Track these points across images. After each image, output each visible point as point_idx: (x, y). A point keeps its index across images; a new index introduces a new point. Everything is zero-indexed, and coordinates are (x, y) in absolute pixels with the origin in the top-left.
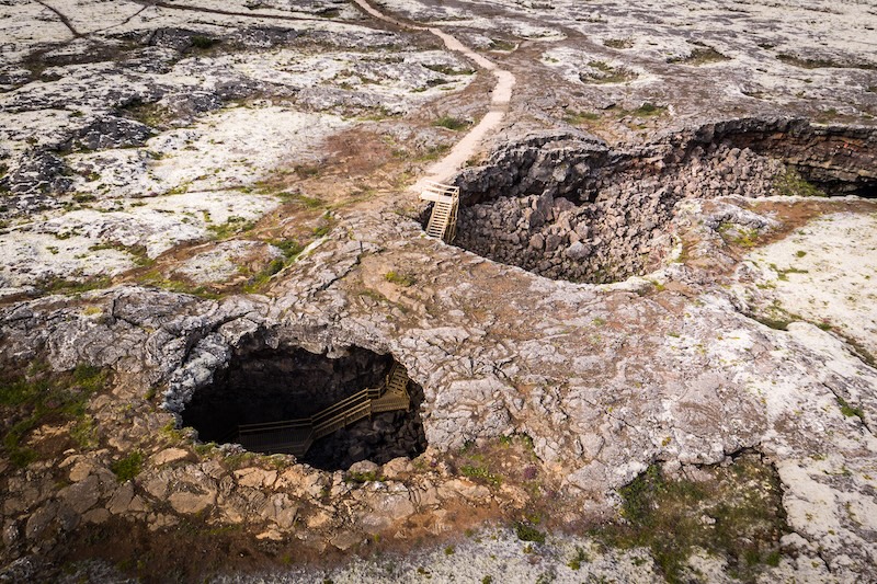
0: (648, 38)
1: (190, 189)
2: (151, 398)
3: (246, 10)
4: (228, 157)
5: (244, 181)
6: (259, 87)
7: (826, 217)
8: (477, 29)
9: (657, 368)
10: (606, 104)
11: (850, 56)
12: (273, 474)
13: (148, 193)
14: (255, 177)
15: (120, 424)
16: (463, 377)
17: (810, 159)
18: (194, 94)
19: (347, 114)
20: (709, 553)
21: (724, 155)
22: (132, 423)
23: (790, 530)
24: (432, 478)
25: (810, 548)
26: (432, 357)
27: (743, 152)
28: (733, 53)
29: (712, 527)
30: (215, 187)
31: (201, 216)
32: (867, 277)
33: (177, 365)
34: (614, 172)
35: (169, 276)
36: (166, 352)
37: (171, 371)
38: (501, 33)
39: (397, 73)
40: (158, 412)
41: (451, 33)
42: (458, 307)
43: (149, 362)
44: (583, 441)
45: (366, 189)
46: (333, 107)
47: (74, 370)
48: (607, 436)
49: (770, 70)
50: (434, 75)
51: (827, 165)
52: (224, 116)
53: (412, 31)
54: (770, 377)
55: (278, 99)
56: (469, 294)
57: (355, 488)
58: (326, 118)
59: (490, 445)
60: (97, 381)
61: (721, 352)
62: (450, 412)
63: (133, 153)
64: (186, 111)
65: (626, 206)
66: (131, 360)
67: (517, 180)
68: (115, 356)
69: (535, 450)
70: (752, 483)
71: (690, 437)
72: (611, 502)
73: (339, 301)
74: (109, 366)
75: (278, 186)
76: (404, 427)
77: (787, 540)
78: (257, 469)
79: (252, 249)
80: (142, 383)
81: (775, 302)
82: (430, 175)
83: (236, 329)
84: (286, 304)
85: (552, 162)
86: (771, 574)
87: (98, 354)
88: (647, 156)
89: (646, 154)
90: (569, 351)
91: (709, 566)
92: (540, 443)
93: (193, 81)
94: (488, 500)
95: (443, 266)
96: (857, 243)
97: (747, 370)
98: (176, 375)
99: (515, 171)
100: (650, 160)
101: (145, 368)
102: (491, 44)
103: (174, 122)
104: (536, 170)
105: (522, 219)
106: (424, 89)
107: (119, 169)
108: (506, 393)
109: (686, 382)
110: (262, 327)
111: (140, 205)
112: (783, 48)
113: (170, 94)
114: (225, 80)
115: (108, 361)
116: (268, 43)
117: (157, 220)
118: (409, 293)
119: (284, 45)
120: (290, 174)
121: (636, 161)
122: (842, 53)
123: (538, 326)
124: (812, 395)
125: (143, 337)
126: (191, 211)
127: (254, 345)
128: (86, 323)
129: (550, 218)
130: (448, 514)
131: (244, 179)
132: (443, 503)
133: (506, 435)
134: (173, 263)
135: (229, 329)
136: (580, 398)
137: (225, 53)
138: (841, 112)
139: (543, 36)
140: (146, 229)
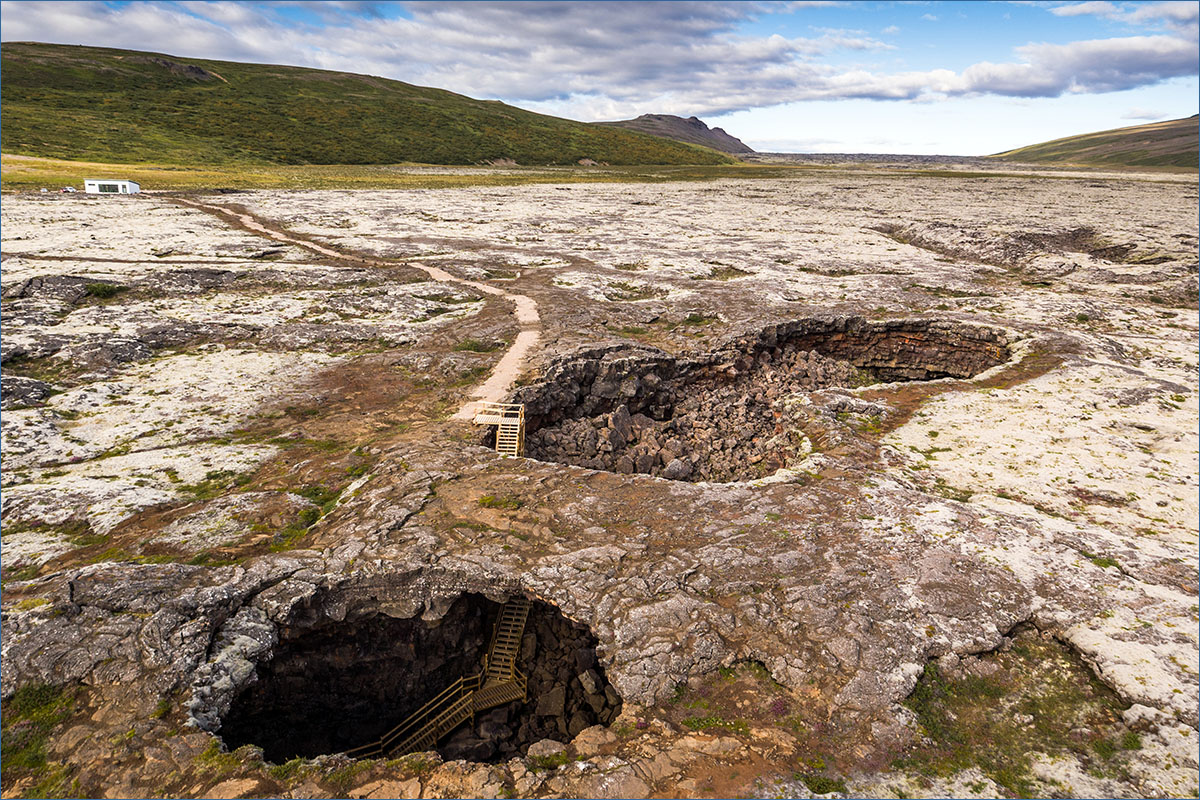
0: (660, 260)
1: (134, 448)
2: (165, 715)
3: (155, 258)
4: (181, 407)
5: (215, 431)
6: (203, 329)
7: (936, 397)
8: (465, 260)
9: (871, 552)
10: (649, 320)
11: (868, 265)
12: (414, 784)
13: (67, 459)
14: (230, 425)
15: (119, 764)
16: (639, 601)
17: (874, 360)
18: (109, 341)
19: (334, 350)
20: (1051, 755)
21: (792, 360)
22: (142, 759)
23: (1128, 703)
24: (651, 741)
25: (1166, 716)
26: (589, 584)
27: (811, 354)
28: (755, 269)
29: (1032, 726)
30: (172, 443)
31: (163, 478)
32: (1013, 446)
33: (198, 660)
34: (685, 384)
35: (139, 551)
36: (177, 643)
37: (192, 669)
38: (494, 263)
39: (385, 305)
40: (184, 733)
41: (435, 266)
42: (593, 524)
43: (151, 659)
44: (833, 650)
45: (394, 423)
46: (314, 344)
47: (11, 697)
48: (859, 636)
49: (800, 280)
50: (432, 305)
51: (893, 364)
52: (160, 365)
53: (384, 267)
54: (997, 543)
55: (233, 342)
56: (600, 508)
57: (550, 777)
58: (306, 356)
59: (709, 683)
60: (57, 707)
61: (931, 527)
62: (641, 649)
63: (33, 414)
64: (101, 363)
65: (712, 418)
66: (118, 663)
67: (581, 400)
68: (88, 663)
69: (774, 676)
70: (1046, 664)
71: (954, 621)
72: (902, 719)
73: (427, 539)
74: (78, 681)
75: (268, 433)
76: (524, 726)
77: (1133, 714)
78: (384, 782)
79: (264, 500)
80: (144, 695)
81: (938, 480)
82: (475, 399)
83: (282, 596)
84: (351, 552)
85: (616, 375)
86: (1141, 759)
87: (56, 664)
88: (716, 362)
89: (716, 360)
90: (760, 550)
91: (1062, 771)
92: (778, 666)
93: (101, 330)
94: (744, 754)
95: (550, 483)
96: (982, 418)
97: (969, 540)
98: (201, 674)
99: (576, 389)
100: (722, 367)
101: (147, 673)
102: (486, 274)
103: (85, 375)
104: (601, 386)
105: (601, 441)
106: (425, 319)
107: (15, 433)
108: (705, 611)
109: (914, 562)
110: (321, 587)
111: (59, 474)
112: (801, 262)
113: (72, 345)
114: (151, 325)
115: (76, 672)
116: (197, 288)
117: (98, 488)
118: (520, 517)
119: (218, 289)
120: (281, 417)
121: (706, 369)
122: (858, 263)
123: (706, 530)
124: (1053, 554)
125: (134, 626)
126: (144, 472)
127: (309, 618)
128: (26, 620)
129: (631, 438)
130: (699, 783)
131: (215, 429)
132: (685, 771)
133: (727, 665)
134: (142, 534)
135: (271, 598)
136: (801, 599)
137: (136, 301)
138: (890, 309)
139: (543, 264)
140: (83, 500)
